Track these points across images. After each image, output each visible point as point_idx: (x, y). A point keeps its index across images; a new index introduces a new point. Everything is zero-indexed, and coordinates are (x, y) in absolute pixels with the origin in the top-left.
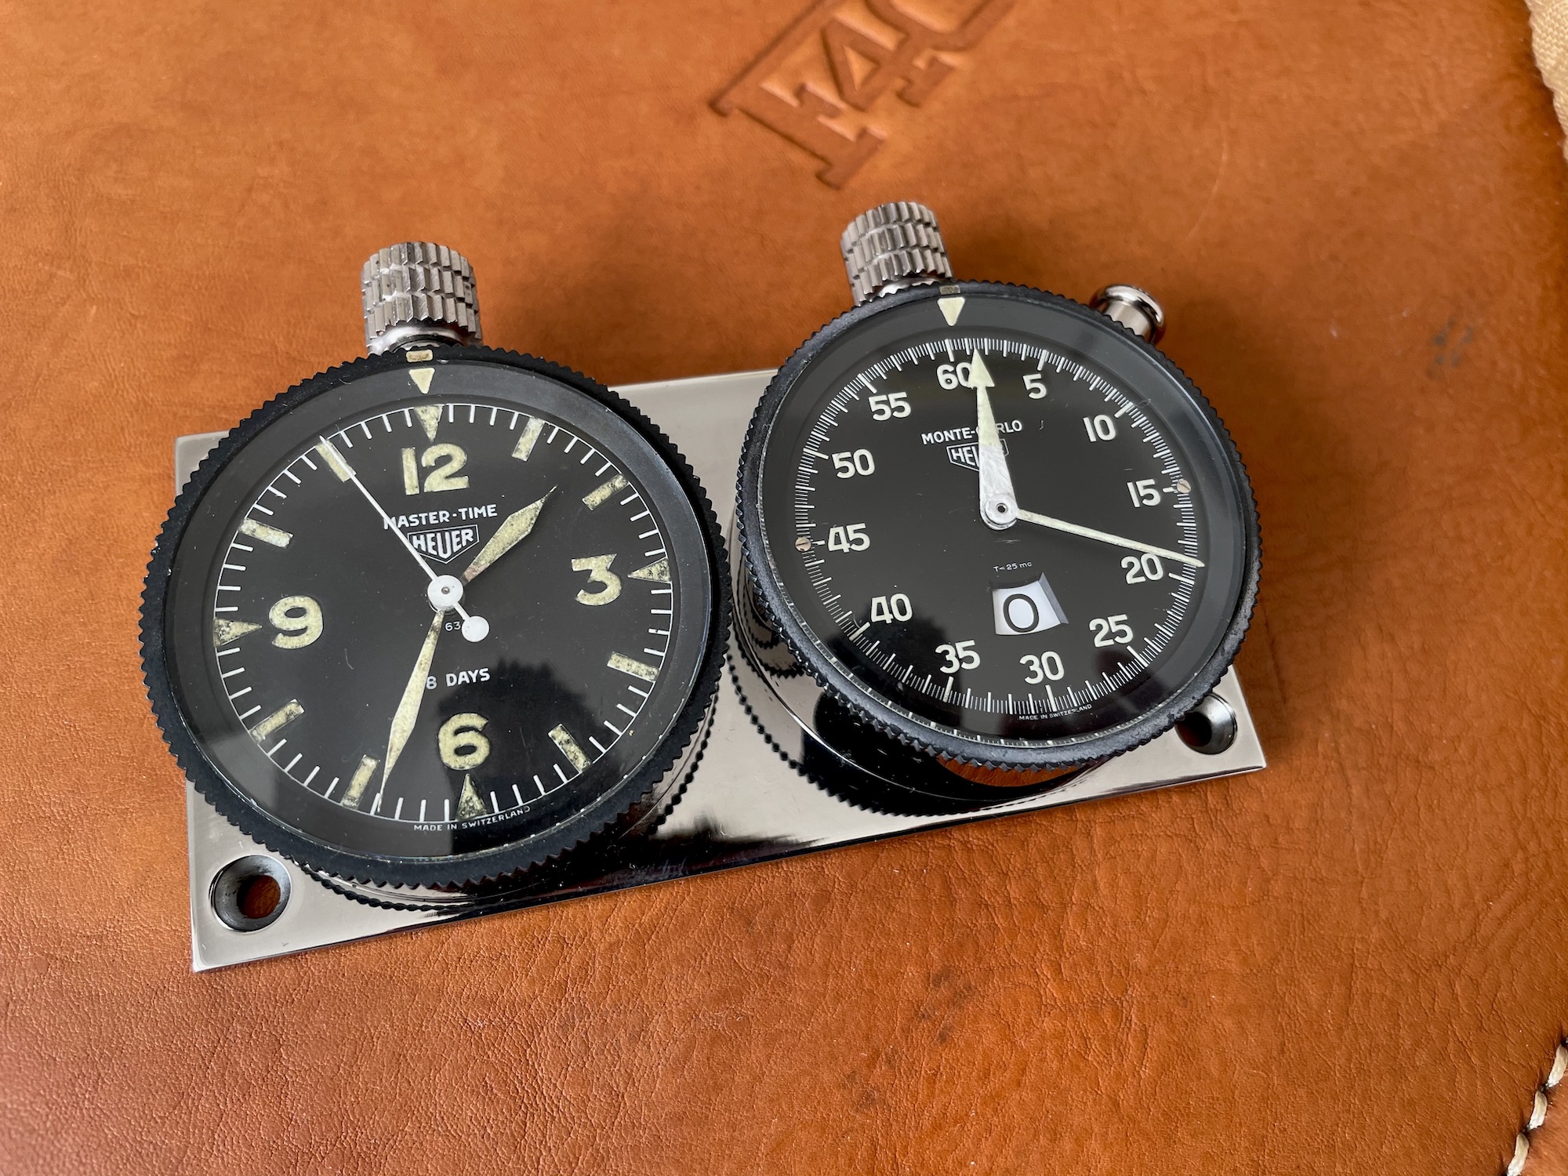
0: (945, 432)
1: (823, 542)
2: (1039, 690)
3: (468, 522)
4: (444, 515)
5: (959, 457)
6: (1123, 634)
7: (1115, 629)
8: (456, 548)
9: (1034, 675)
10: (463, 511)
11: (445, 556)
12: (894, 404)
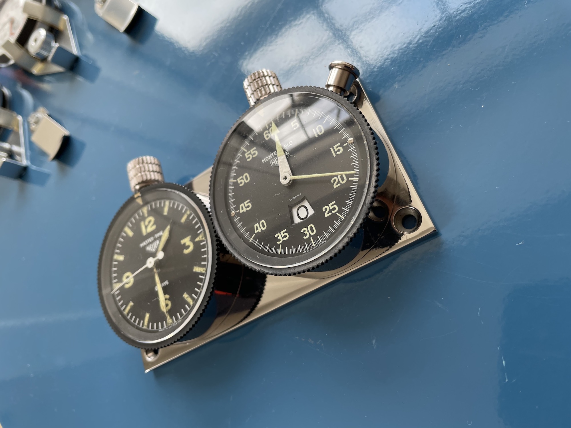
1: (238, 211)
2: (308, 241)
5: (274, 164)
6: (334, 209)
7: (331, 208)
9: (306, 235)
11: (154, 251)
12: (252, 153)
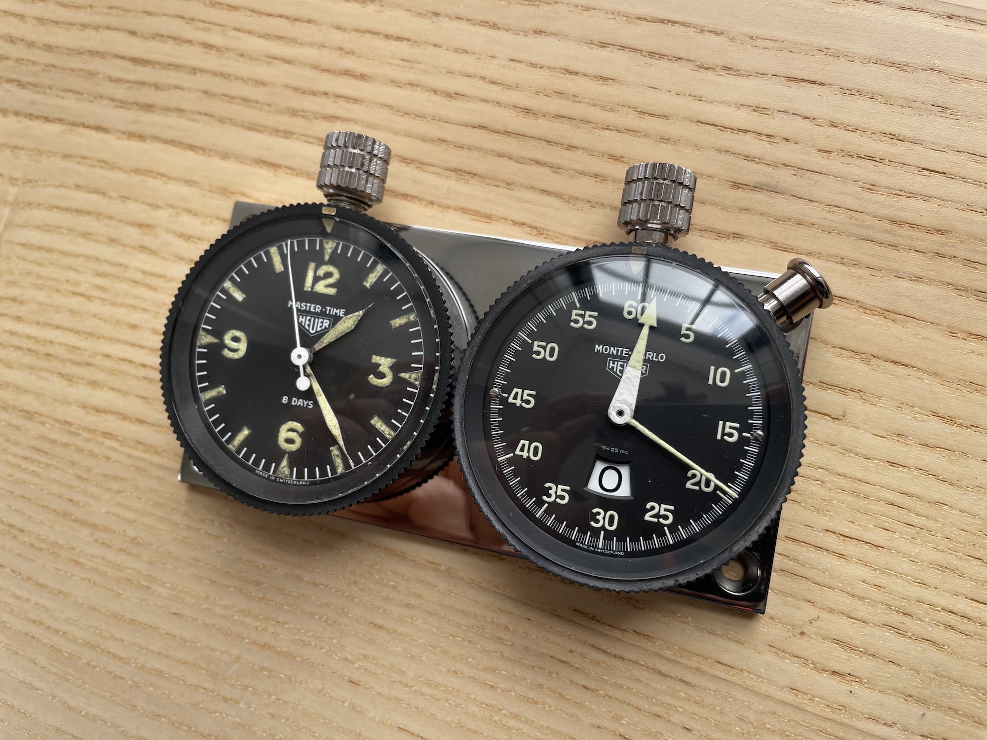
0: (612, 348)
1: (506, 395)
2: (596, 532)
3: (329, 316)
4: (319, 308)
5: (613, 367)
6: (666, 518)
7: (662, 512)
8: (319, 329)
9: (597, 521)
10: (328, 308)
11: (312, 332)
12: (587, 318)
